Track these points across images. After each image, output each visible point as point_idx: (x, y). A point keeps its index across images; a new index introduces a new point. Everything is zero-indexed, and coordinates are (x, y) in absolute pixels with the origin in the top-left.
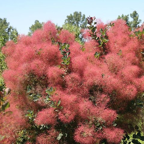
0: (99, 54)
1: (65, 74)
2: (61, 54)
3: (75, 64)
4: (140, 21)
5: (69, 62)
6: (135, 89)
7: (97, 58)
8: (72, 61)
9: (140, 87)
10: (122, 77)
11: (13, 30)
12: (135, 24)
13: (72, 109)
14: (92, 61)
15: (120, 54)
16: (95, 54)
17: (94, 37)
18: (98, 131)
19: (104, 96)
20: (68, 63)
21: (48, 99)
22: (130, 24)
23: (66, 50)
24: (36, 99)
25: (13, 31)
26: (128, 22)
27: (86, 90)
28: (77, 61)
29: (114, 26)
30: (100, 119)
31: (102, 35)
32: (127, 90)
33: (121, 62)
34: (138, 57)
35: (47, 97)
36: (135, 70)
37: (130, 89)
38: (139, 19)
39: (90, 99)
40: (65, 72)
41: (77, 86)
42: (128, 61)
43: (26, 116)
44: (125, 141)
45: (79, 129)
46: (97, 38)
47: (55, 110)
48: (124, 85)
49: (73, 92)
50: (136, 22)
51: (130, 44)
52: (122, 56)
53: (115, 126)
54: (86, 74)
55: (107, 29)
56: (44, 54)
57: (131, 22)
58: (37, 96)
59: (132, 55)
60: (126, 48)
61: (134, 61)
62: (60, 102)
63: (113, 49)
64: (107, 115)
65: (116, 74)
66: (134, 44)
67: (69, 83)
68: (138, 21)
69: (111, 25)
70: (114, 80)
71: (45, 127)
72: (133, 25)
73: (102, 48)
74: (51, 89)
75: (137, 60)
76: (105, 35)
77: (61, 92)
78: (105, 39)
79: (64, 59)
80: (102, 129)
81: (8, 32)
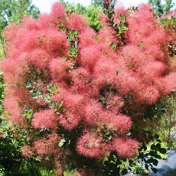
0: (116, 45)
1: (72, 68)
2: (68, 43)
3: (84, 57)
4: (173, 5)
5: (77, 54)
6: (157, 92)
7: (113, 49)
8: (80, 53)
9: (163, 88)
10: (142, 75)
11: (35, 8)
12: (167, 7)
13: (76, 112)
14: (106, 53)
15: (142, 46)
16: (111, 45)
17: (111, 24)
18: (107, 142)
19: (116, 98)
20: (75, 55)
21: (49, 97)
22: (162, 8)
23: (74, 38)
24: (36, 95)
25: (35, 10)
26: (161, 6)
27: (96, 89)
28: (87, 53)
29: (137, 10)
30: (110, 126)
31: (121, 22)
32: (147, 92)
33: (141, 56)
34: (164, 51)
35: (48, 95)
36: (159, 68)
37: (150, 91)
38: (172, 2)
39: (100, 101)
40: (71, 65)
41: (85, 84)
42: (150, 56)
43: (24, 115)
44: (141, 152)
45: (84, 137)
46: (115, 25)
47: (55, 112)
48: (143, 85)
49: (80, 91)
50: (169, 5)
51: (154, 35)
52: (144, 49)
53: (129, 135)
54: (97, 69)
55: (129, 14)
56: (48, 42)
57: (164, 5)
58: (37, 92)
59: (156, 49)
60: (149, 39)
61: (158, 56)
62: (62, 103)
63: (133, 39)
64: (119, 123)
65: (134, 71)
66: (159, 34)
67: (76, 80)
68: (171, 5)
69: (134, 10)
70: (131, 79)
71: (45, 129)
72: (166, 9)
73: (120, 37)
74: (53, 86)
75: (162, 54)
76: (124, 22)
77: (64, 90)
78: (124, 27)
79: (71, 50)
80: (111, 139)
81: (31, 10)
